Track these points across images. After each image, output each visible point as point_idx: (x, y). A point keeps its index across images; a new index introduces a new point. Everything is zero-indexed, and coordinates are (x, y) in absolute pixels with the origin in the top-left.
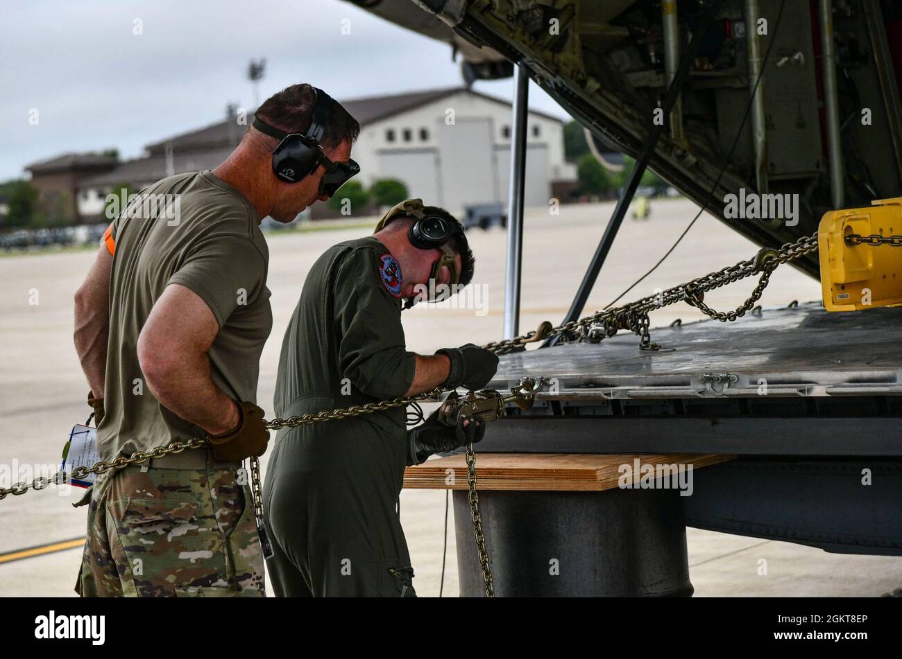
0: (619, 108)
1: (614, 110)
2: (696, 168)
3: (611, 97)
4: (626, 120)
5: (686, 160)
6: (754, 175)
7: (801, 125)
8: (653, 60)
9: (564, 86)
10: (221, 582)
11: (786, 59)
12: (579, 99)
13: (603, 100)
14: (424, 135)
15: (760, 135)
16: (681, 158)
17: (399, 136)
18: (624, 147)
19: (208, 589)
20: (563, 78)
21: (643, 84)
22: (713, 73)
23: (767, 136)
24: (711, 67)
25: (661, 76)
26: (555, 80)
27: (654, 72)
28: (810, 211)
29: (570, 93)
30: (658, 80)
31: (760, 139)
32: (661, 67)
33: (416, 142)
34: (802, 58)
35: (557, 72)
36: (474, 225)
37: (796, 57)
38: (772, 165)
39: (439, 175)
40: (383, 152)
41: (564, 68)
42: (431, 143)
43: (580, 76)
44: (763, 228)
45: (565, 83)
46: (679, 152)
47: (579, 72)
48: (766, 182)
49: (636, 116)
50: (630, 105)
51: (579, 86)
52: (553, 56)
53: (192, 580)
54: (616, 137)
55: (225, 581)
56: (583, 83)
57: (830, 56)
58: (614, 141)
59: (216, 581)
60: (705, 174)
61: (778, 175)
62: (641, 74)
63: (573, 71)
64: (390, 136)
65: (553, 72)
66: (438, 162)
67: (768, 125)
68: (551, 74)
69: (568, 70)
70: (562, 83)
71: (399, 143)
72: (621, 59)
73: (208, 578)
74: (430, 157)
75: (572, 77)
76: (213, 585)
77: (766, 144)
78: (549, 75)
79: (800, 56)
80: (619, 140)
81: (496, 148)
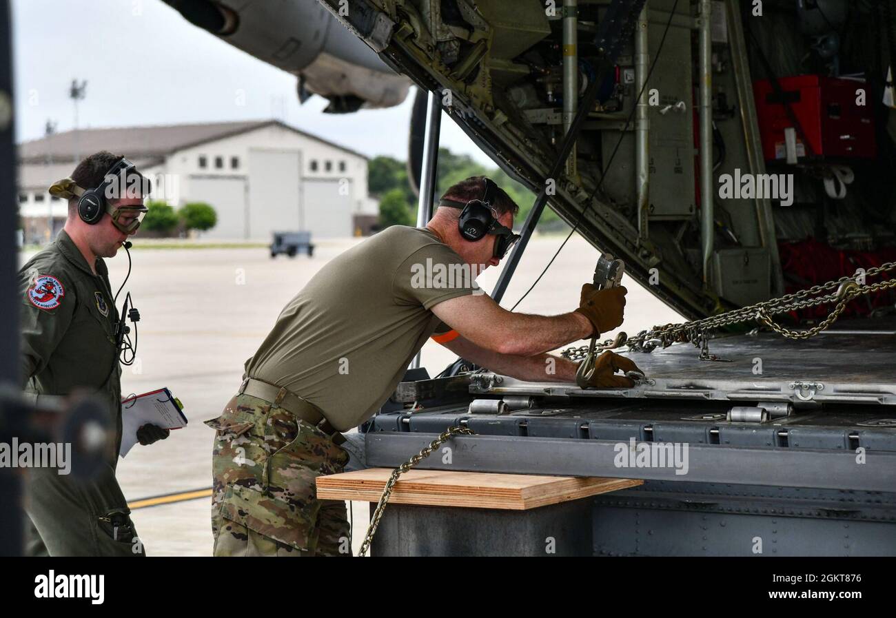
0: (522, 142)
1: (517, 142)
2: (587, 203)
3: (515, 131)
4: (527, 153)
5: (578, 195)
6: (636, 215)
7: (678, 170)
8: (550, 99)
9: (475, 117)
10: (257, 487)
11: (670, 107)
12: (487, 130)
13: (508, 134)
14: (235, 163)
15: (643, 176)
16: (574, 193)
17: (211, 162)
18: (525, 179)
19: (246, 489)
20: (474, 110)
21: (540, 120)
22: (604, 116)
23: (649, 178)
24: (602, 110)
25: (558, 115)
26: (467, 110)
27: (552, 110)
28: (681, 253)
29: (480, 124)
30: (556, 118)
31: (643, 181)
32: (559, 105)
33: (227, 169)
34: (684, 108)
35: (468, 104)
36: (281, 252)
37: (679, 106)
38: (652, 206)
39: (247, 201)
40: (194, 177)
41: (474, 100)
42: (241, 171)
43: (489, 109)
44: (642, 265)
45: (475, 114)
46: (572, 187)
47: (487, 105)
48: (647, 223)
49: (537, 151)
50: (532, 140)
51: (488, 118)
52: (466, 87)
53: (237, 479)
54: (518, 169)
55: (261, 487)
56: (491, 116)
57: (708, 107)
58: (516, 172)
59: (254, 485)
60: (593, 210)
61: (656, 216)
62: (539, 111)
63: (482, 103)
64: (203, 162)
65: (465, 103)
66: (247, 189)
67: (651, 169)
68: (464, 104)
69: (477, 102)
70: (473, 113)
71: (211, 169)
72: (520, 96)
73: (248, 481)
74: (239, 185)
75: (481, 109)
76: (251, 487)
77: (648, 185)
78: (462, 105)
79: (682, 105)
80: (520, 172)
81: (304, 179)
